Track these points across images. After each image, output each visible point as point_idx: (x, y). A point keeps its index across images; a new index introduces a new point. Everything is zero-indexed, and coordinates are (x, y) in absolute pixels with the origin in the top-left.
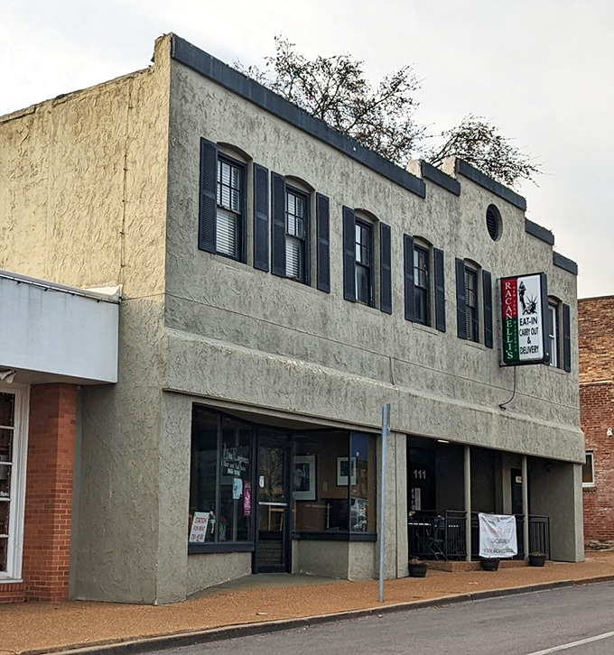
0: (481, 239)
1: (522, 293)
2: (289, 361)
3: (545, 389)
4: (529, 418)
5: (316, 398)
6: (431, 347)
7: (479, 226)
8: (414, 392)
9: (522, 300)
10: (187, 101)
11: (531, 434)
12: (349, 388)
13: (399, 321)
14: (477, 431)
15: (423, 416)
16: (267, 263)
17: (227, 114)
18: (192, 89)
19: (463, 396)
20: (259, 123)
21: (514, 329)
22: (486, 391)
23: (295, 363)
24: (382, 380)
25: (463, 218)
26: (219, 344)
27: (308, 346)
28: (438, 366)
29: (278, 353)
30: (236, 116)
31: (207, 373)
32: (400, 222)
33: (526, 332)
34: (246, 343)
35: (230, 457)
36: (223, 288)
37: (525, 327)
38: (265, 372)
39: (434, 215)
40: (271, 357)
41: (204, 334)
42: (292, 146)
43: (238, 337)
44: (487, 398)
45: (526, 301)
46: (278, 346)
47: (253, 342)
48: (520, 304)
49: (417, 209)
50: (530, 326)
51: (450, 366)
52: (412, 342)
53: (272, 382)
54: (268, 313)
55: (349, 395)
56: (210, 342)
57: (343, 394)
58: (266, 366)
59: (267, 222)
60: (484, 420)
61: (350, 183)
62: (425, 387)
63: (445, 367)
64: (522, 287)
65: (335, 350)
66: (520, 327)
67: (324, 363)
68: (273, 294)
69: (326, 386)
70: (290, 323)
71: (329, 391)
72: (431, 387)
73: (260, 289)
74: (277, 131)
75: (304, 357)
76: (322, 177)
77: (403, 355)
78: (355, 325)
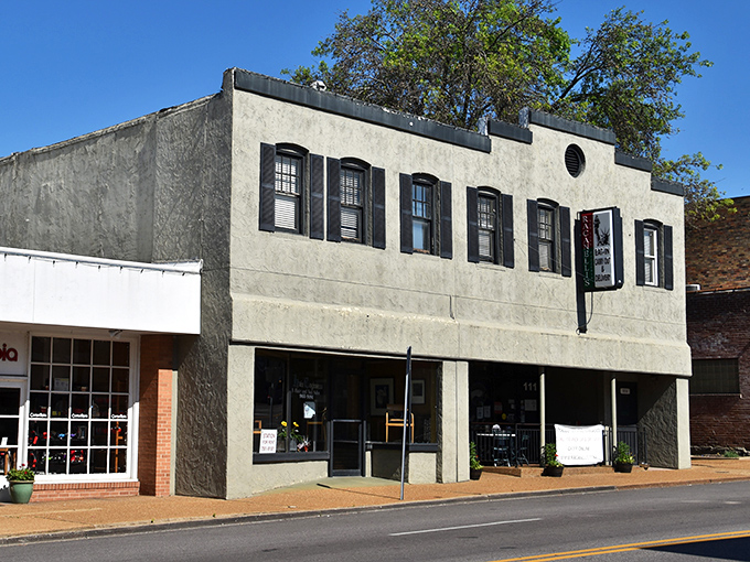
0: (558, 179)
1: (597, 226)
2: (344, 309)
3: (638, 308)
4: (616, 337)
5: (371, 337)
6: (497, 282)
7: (555, 167)
8: (475, 323)
9: (597, 232)
10: (248, 117)
11: (617, 352)
12: (405, 326)
13: (461, 263)
14: (549, 352)
15: (486, 344)
16: (323, 232)
17: (284, 120)
18: (253, 107)
19: (535, 322)
20: (315, 121)
21: (591, 259)
22: (562, 316)
23: (349, 309)
24: (442, 315)
25: (536, 163)
26: (277, 302)
27: (363, 295)
28: (505, 298)
29: (333, 303)
30: (293, 120)
31: (267, 324)
32: (462, 178)
33: (600, 261)
34: (303, 298)
35: (301, 385)
36: (281, 257)
37: (599, 257)
38: (320, 320)
39: (502, 165)
40: (326, 307)
41: (265, 295)
42: (347, 132)
43: (297, 294)
44: (564, 322)
45: (600, 233)
46: (333, 297)
47: (309, 296)
48: (595, 235)
49: (482, 163)
50: (603, 256)
51: (519, 297)
52: (476, 280)
53: (327, 326)
54: (324, 272)
55: (405, 332)
56: (269, 300)
57: (398, 330)
58: (321, 314)
59: (323, 199)
60: (558, 342)
61: (407, 153)
62: (490, 317)
63: (513, 298)
64: (597, 220)
65: (391, 294)
66: (595, 257)
67: (380, 307)
68: (328, 256)
69: (381, 326)
70: (346, 277)
71: (384, 329)
72: (498, 317)
73: (317, 254)
74: (332, 123)
75: (360, 304)
76: (378, 153)
77: (465, 292)
78: (412, 272)
